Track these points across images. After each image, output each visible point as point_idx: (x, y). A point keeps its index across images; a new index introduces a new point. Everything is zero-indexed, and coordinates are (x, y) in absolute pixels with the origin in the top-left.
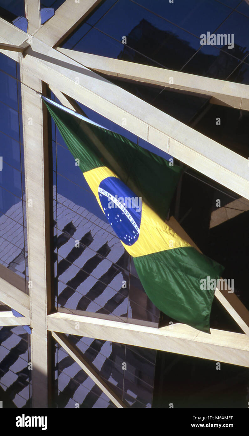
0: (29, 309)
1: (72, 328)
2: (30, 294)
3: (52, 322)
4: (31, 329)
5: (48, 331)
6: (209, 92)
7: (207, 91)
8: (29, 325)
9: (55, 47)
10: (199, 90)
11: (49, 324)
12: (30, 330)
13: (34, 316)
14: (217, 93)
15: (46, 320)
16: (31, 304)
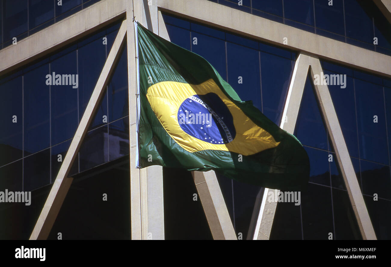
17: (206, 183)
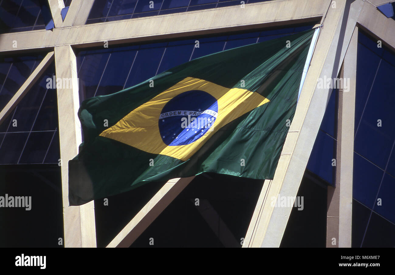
0: (73, 25)
1: (63, 73)
2: (88, 25)
3: (64, 51)
4: (52, 30)
5: (54, 47)
6: (340, 184)
7: (340, 182)
8: (56, 27)
9: (358, 25)
10: (340, 174)
11: (61, 48)
12: (50, 28)
13: (67, 31)
14: (339, 192)
15: (65, 45)
16: (79, 26)
17: (339, 219)
